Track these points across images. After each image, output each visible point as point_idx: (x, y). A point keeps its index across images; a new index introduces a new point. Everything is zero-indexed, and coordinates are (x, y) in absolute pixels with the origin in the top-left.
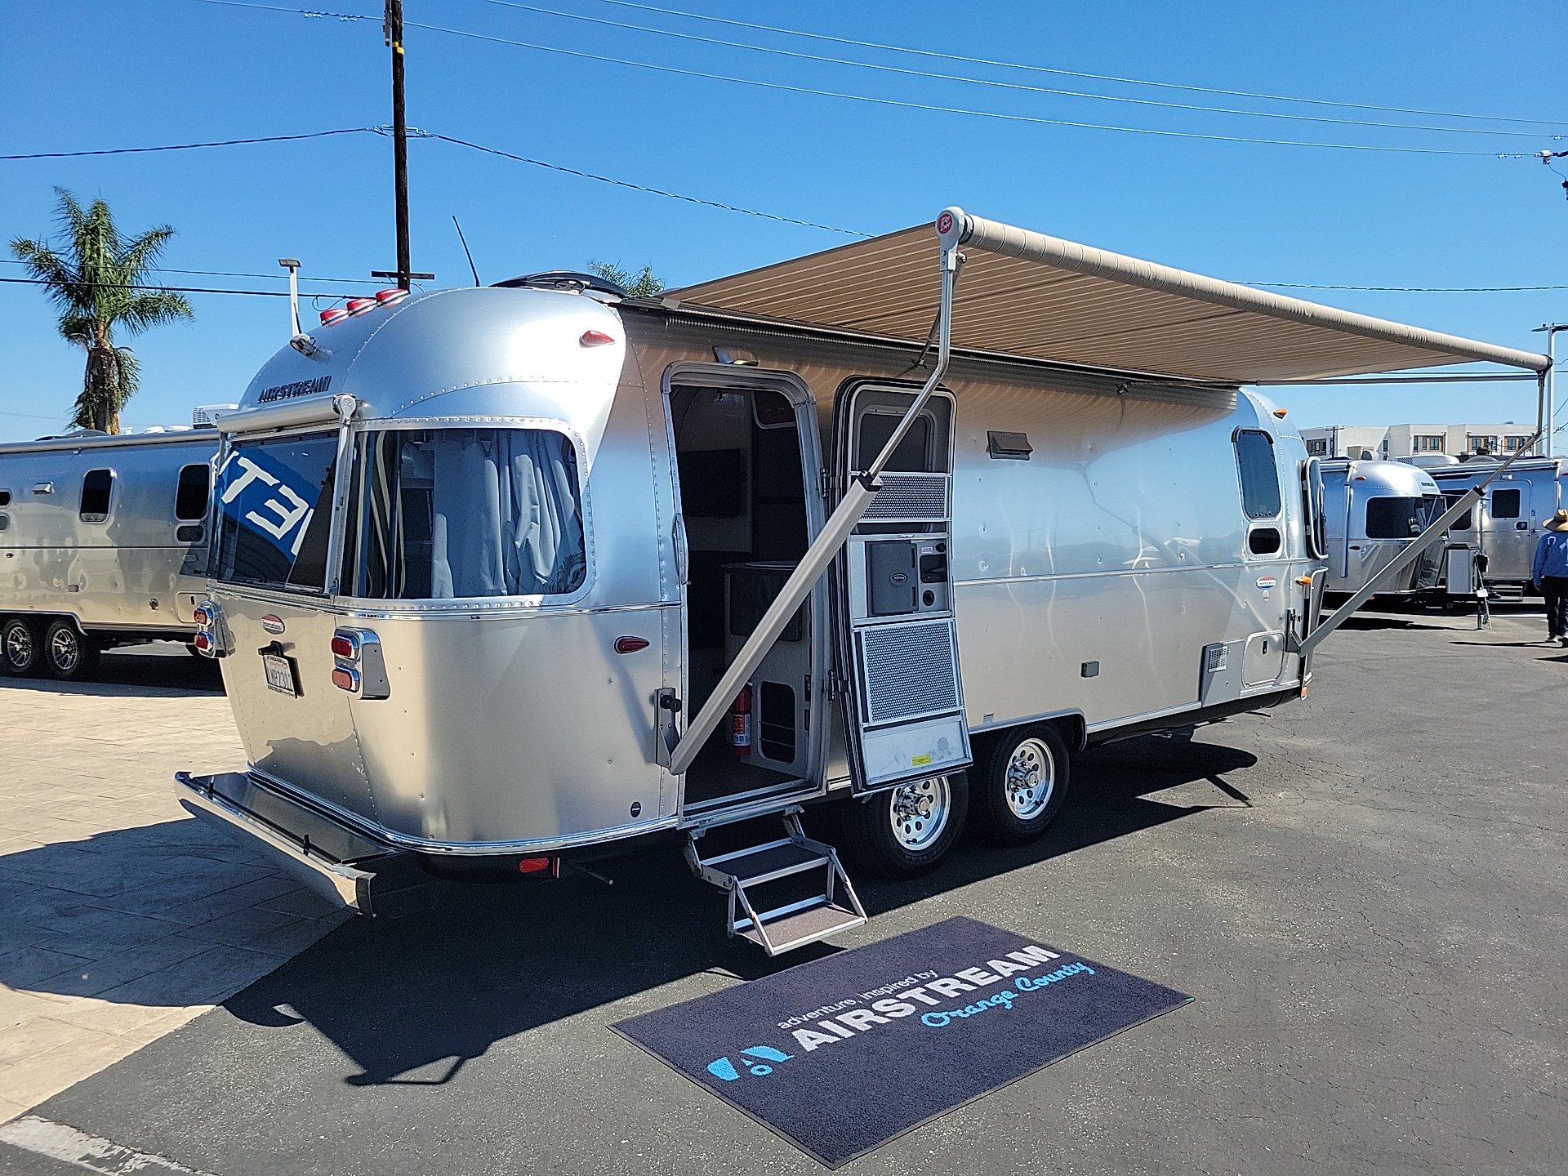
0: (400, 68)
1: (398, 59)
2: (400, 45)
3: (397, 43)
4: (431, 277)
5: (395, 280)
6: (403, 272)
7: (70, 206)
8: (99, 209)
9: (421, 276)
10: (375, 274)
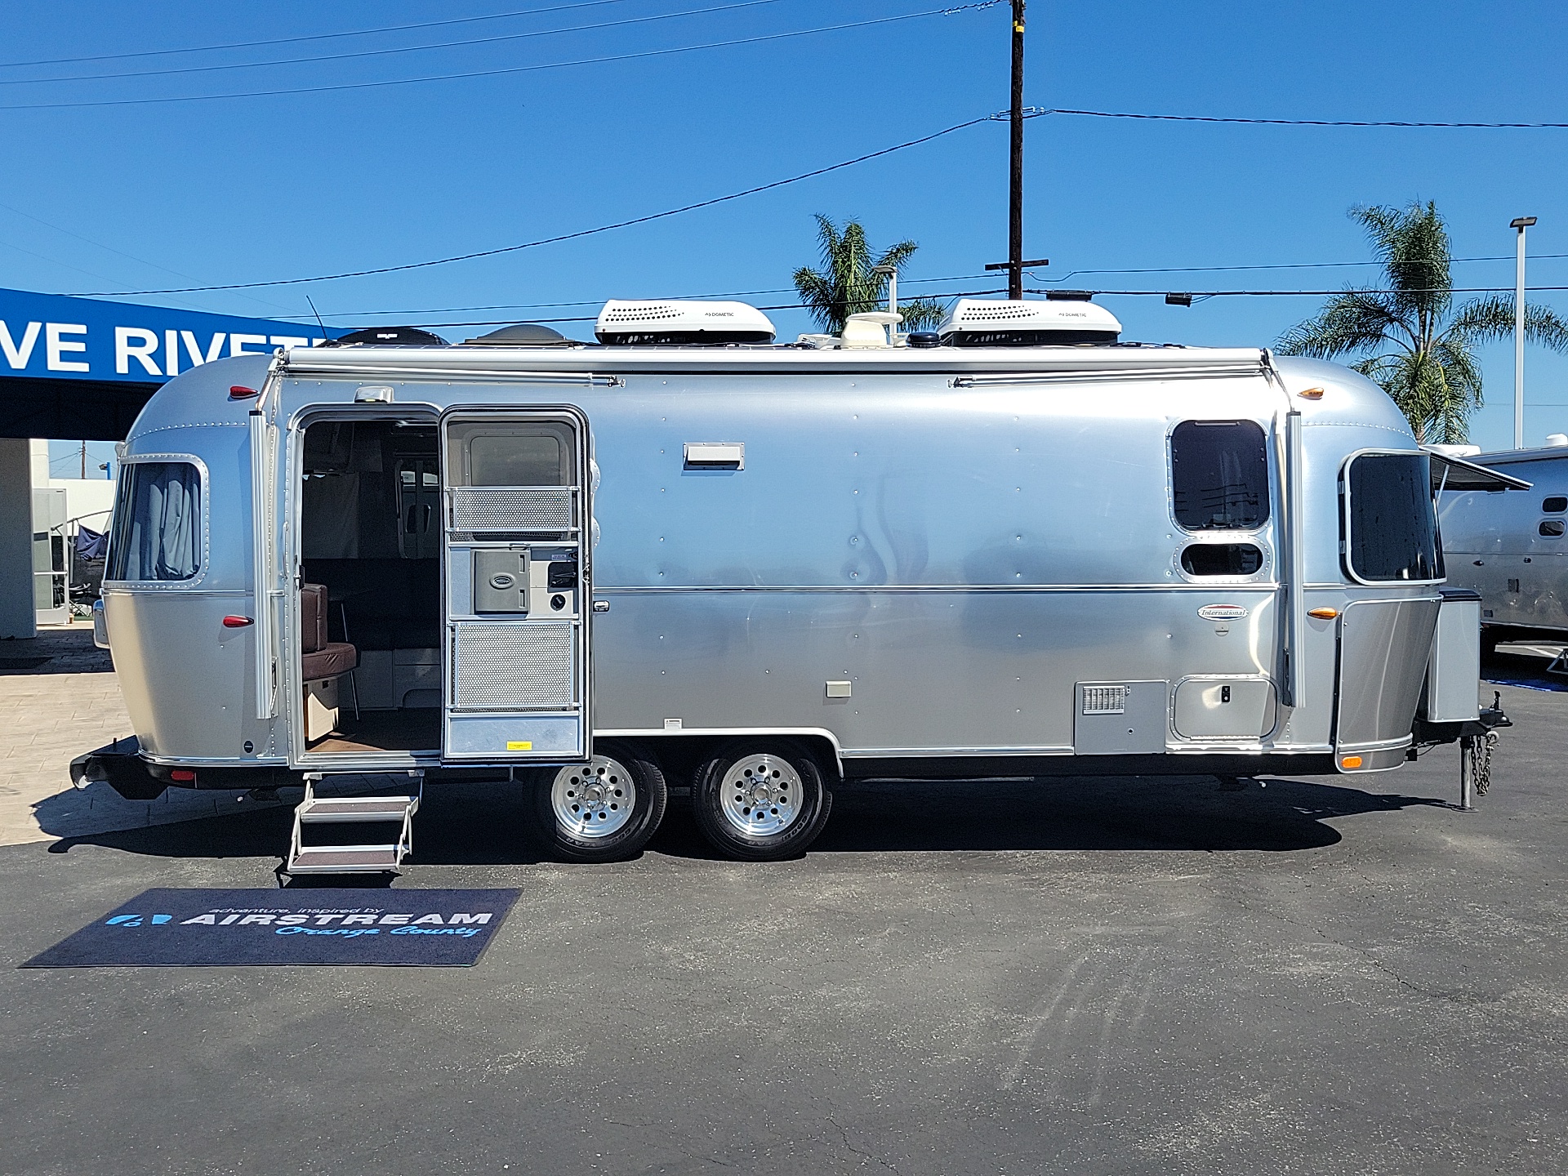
0: (1018, 48)
1: (1017, 38)
2: (1019, 24)
3: (1016, 22)
4: (1045, 263)
5: (1007, 271)
6: (1013, 262)
7: (827, 229)
8: (854, 231)
9: (1035, 263)
10: (988, 267)
